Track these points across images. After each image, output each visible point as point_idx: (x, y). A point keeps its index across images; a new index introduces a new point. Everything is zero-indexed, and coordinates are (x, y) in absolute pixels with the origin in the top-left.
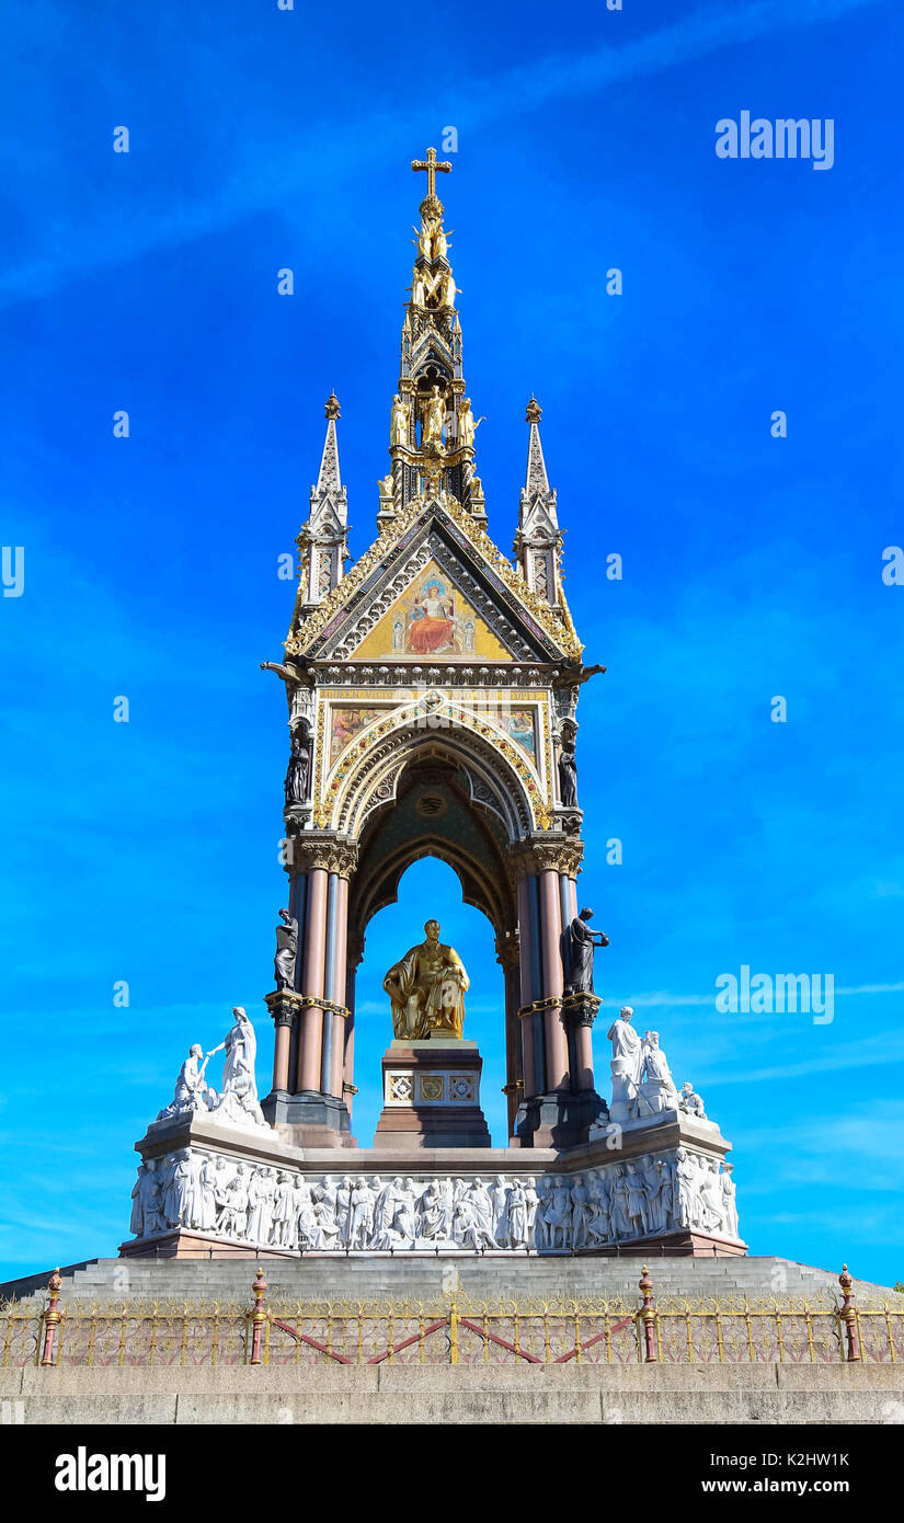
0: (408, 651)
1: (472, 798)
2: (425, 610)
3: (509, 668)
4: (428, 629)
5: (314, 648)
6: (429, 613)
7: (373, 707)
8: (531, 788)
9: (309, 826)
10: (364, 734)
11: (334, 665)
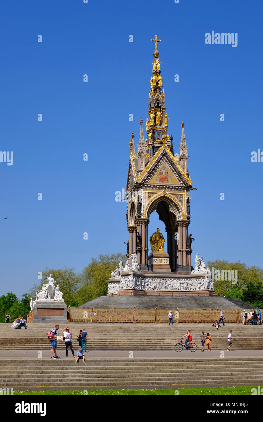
0: (159, 182)
1: (170, 211)
2: (162, 173)
3: (179, 187)
4: (163, 177)
5: (142, 181)
6: (163, 174)
7: (153, 193)
8: (182, 211)
9: (142, 217)
10: (152, 198)
11: (146, 185)
